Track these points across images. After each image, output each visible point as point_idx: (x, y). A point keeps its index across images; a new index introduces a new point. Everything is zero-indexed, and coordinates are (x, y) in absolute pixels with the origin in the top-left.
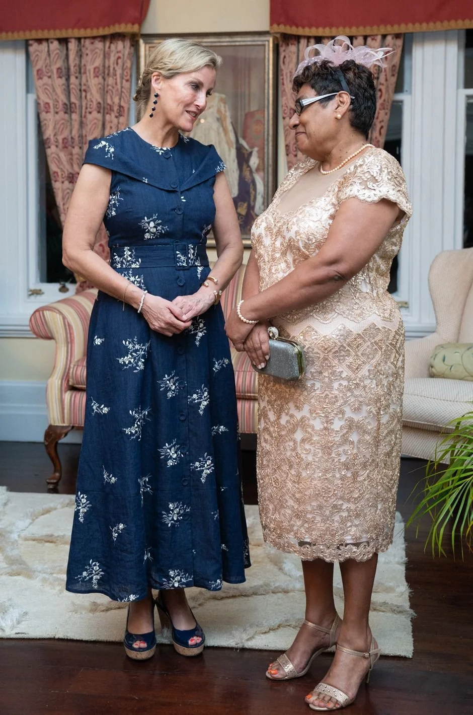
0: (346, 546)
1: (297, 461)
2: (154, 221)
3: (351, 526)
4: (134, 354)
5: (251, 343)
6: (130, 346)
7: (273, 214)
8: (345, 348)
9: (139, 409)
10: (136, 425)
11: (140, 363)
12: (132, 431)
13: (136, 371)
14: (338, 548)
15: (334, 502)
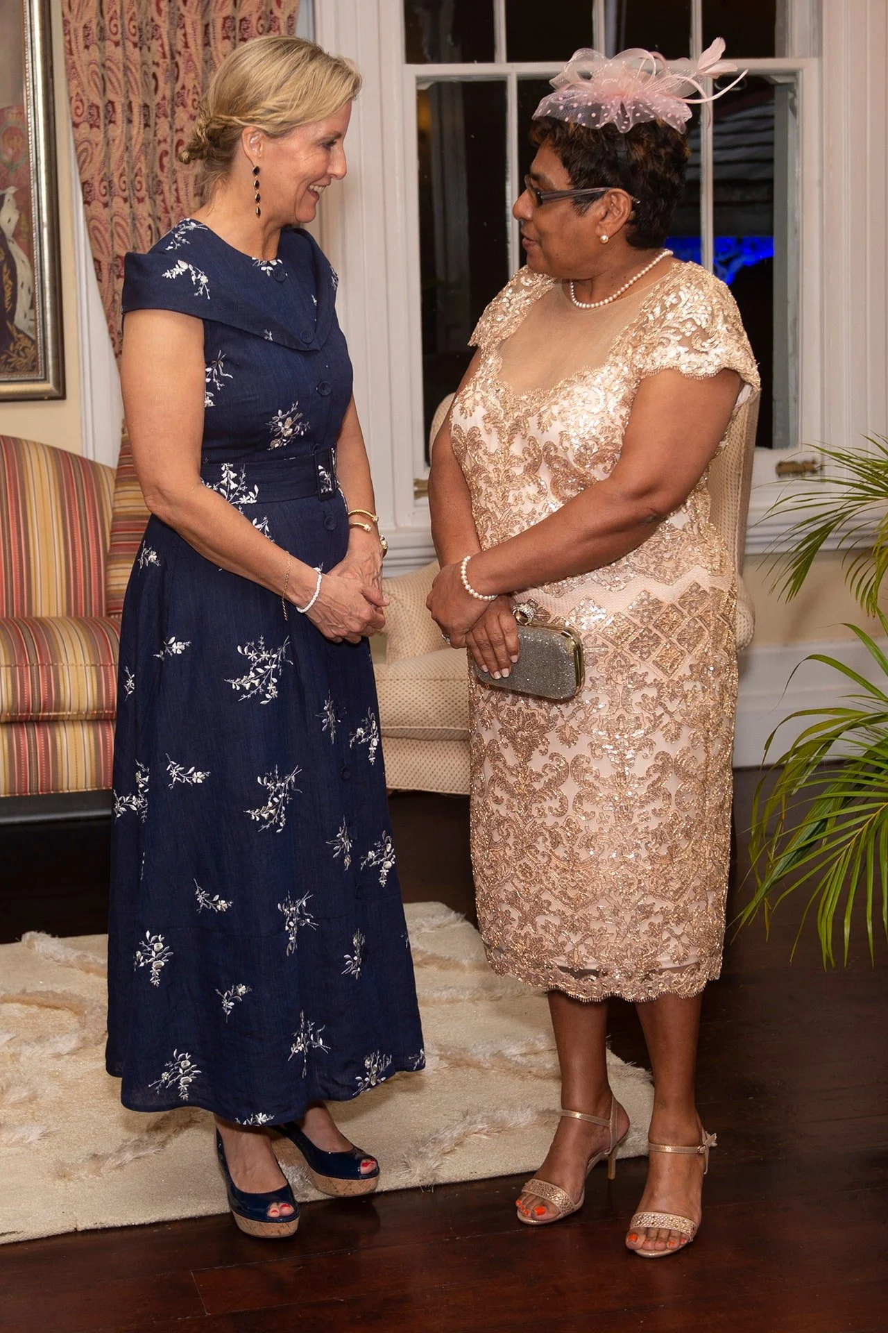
0: (661, 974)
1: (569, 834)
2: (292, 416)
3: (668, 939)
4: (260, 670)
5: (485, 633)
6: (252, 655)
7: (498, 391)
8: (650, 631)
9: (274, 774)
10: (270, 804)
11: (271, 687)
12: (263, 815)
13: (266, 702)
14: (647, 977)
15: (638, 901)
